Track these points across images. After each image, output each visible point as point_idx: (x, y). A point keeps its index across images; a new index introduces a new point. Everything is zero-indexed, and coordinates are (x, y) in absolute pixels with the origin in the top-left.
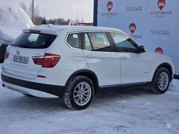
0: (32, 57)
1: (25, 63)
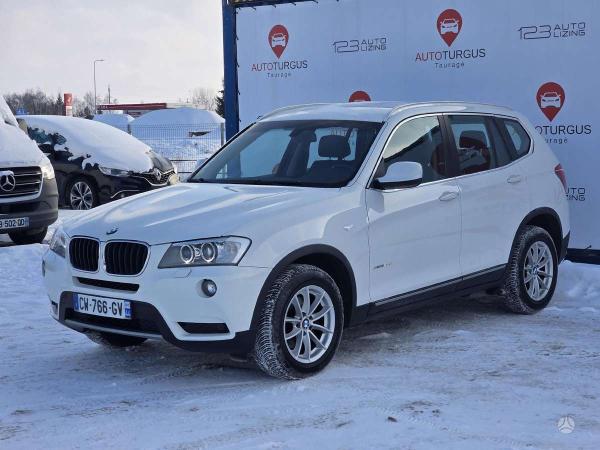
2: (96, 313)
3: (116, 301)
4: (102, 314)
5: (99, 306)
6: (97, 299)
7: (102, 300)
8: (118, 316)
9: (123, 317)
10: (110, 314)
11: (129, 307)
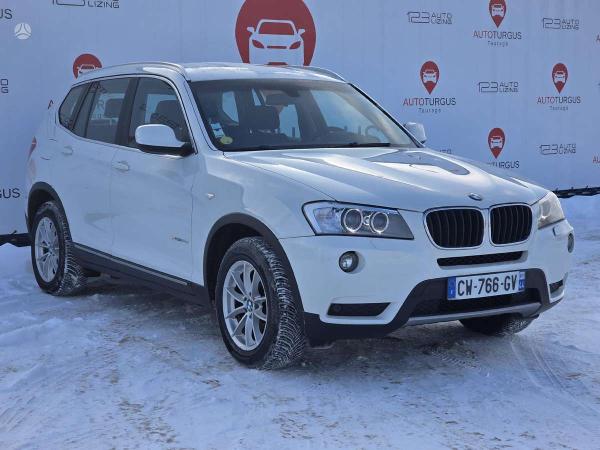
2: (484, 294)
3: (510, 274)
4: (492, 294)
5: (487, 285)
6: (486, 277)
7: (492, 277)
8: (511, 291)
9: (516, 290)
10: (501, 292)
11: (523, 278)
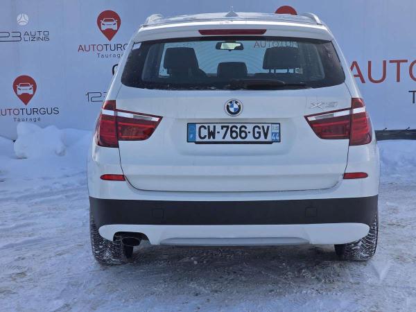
0: (306, 117)
1: (270, 143)
